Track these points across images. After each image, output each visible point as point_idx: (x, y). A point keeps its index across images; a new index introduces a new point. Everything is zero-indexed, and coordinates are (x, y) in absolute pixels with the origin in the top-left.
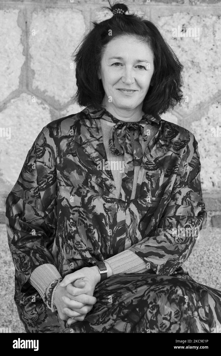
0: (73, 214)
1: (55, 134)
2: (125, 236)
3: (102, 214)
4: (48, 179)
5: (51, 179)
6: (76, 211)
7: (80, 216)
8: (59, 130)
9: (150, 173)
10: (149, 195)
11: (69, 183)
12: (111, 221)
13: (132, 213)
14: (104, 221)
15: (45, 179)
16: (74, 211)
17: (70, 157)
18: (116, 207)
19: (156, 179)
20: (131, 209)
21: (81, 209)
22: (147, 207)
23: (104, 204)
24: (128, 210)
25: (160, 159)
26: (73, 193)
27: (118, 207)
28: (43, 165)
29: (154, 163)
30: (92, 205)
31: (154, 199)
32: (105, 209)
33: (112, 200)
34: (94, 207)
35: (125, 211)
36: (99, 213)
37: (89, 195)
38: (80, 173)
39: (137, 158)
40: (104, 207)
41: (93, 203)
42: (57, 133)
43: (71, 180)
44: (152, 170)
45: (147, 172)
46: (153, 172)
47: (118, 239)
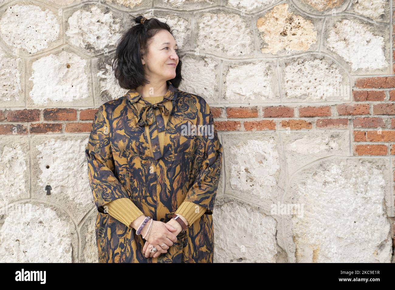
2: (156, 183)
3: (139, 169)
5: (106, 142)
6: (124, 168)
7: (127, 170)
8: (113, 115)
9: (173, 136)
10: (173, 152)
11: (118, 150)
12: (146, 173)
13: (161, 167)
16: (123, 168)
18: (150, 163)
19: (177, 140)
20: (160, 164)
22: (171, 161)
23: (141, 161)
24: (158, 165)
25: (178, 126)
26: (121, 156)
27: (151, 163)
29: (174, 129)
30: (133, 163)
31: (176, 154)
33: (147, 158)
35: (156, 165)
37: (131, 156)
40: (141, 163)
42: (112, 117)
43: (119, 147)
44: (173, 134)
45: (171, 136)
46: (175, 135)
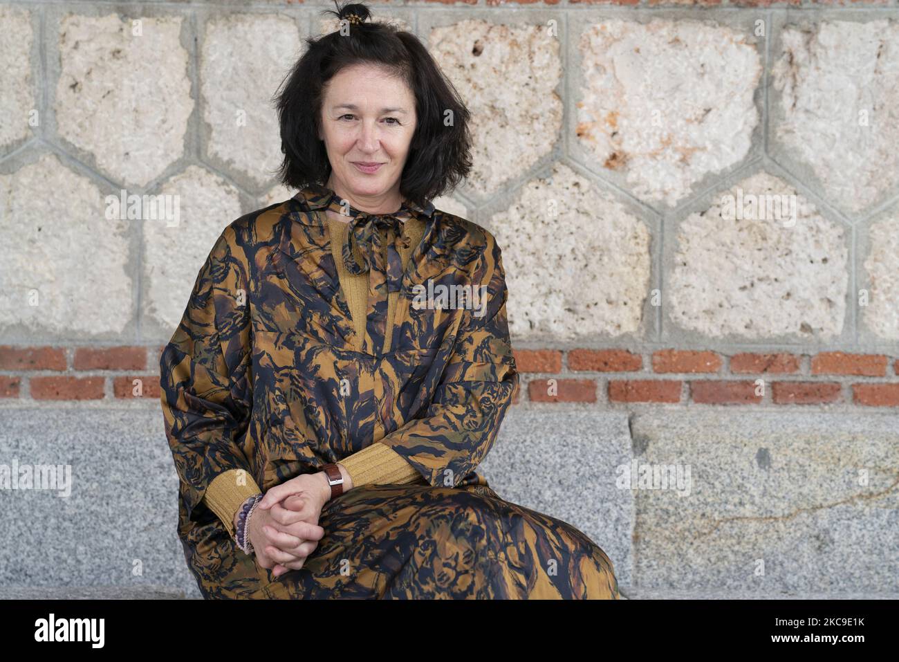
0: (281, 381)
1: (247, 240)
4: (235, 320)
14: (335, 393)
15: (229, 320)
17: (274, 280)
21: (295, 372)
28: (226, 294)
32: (337, 370)
34: (317, 367)
36: (326, 378)
38: (292, 308)
39: (393, 279)
41: (317, 360)
47: (361, 423)
